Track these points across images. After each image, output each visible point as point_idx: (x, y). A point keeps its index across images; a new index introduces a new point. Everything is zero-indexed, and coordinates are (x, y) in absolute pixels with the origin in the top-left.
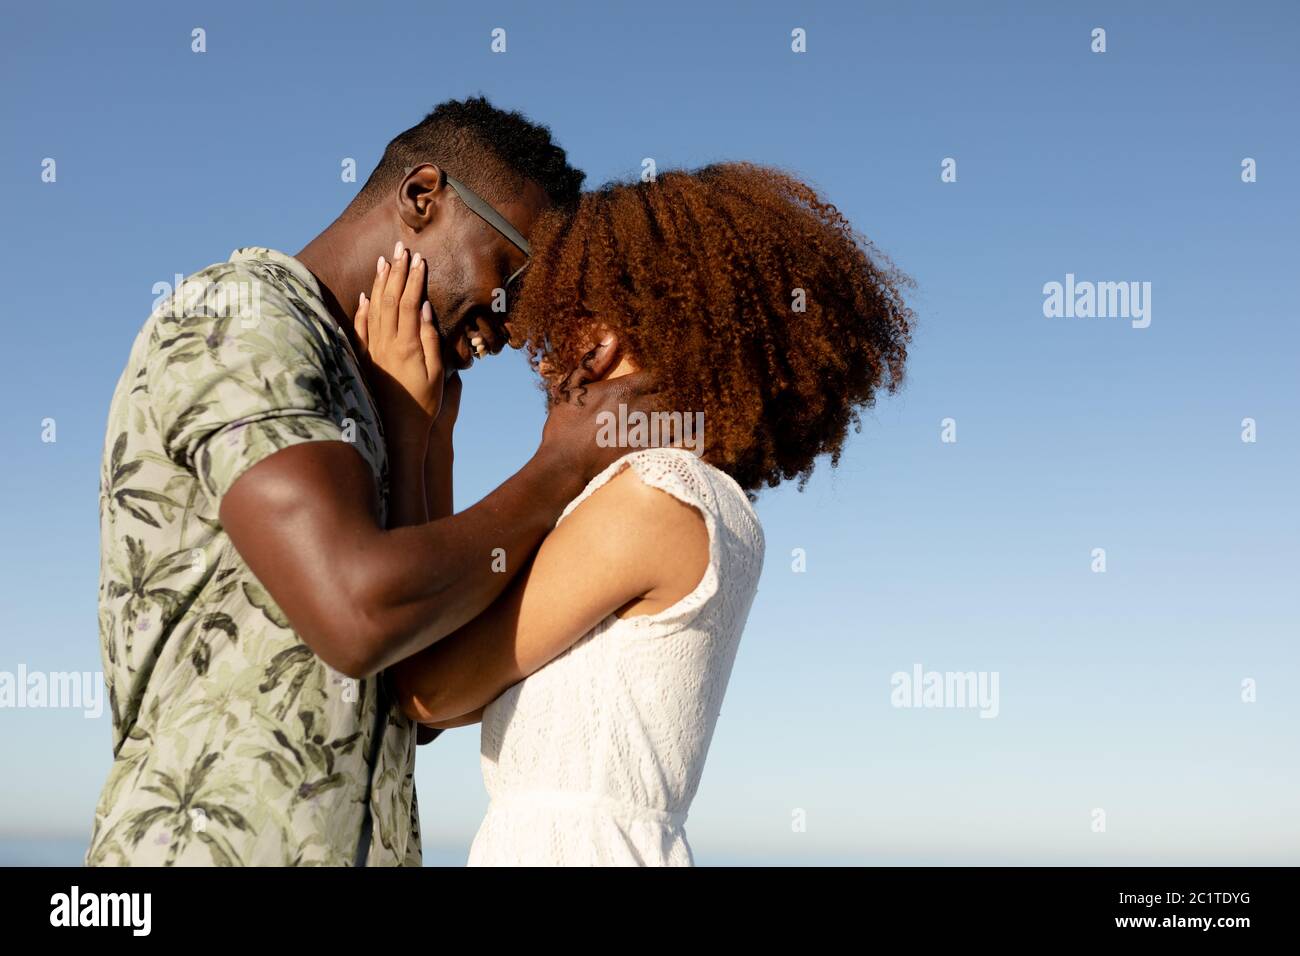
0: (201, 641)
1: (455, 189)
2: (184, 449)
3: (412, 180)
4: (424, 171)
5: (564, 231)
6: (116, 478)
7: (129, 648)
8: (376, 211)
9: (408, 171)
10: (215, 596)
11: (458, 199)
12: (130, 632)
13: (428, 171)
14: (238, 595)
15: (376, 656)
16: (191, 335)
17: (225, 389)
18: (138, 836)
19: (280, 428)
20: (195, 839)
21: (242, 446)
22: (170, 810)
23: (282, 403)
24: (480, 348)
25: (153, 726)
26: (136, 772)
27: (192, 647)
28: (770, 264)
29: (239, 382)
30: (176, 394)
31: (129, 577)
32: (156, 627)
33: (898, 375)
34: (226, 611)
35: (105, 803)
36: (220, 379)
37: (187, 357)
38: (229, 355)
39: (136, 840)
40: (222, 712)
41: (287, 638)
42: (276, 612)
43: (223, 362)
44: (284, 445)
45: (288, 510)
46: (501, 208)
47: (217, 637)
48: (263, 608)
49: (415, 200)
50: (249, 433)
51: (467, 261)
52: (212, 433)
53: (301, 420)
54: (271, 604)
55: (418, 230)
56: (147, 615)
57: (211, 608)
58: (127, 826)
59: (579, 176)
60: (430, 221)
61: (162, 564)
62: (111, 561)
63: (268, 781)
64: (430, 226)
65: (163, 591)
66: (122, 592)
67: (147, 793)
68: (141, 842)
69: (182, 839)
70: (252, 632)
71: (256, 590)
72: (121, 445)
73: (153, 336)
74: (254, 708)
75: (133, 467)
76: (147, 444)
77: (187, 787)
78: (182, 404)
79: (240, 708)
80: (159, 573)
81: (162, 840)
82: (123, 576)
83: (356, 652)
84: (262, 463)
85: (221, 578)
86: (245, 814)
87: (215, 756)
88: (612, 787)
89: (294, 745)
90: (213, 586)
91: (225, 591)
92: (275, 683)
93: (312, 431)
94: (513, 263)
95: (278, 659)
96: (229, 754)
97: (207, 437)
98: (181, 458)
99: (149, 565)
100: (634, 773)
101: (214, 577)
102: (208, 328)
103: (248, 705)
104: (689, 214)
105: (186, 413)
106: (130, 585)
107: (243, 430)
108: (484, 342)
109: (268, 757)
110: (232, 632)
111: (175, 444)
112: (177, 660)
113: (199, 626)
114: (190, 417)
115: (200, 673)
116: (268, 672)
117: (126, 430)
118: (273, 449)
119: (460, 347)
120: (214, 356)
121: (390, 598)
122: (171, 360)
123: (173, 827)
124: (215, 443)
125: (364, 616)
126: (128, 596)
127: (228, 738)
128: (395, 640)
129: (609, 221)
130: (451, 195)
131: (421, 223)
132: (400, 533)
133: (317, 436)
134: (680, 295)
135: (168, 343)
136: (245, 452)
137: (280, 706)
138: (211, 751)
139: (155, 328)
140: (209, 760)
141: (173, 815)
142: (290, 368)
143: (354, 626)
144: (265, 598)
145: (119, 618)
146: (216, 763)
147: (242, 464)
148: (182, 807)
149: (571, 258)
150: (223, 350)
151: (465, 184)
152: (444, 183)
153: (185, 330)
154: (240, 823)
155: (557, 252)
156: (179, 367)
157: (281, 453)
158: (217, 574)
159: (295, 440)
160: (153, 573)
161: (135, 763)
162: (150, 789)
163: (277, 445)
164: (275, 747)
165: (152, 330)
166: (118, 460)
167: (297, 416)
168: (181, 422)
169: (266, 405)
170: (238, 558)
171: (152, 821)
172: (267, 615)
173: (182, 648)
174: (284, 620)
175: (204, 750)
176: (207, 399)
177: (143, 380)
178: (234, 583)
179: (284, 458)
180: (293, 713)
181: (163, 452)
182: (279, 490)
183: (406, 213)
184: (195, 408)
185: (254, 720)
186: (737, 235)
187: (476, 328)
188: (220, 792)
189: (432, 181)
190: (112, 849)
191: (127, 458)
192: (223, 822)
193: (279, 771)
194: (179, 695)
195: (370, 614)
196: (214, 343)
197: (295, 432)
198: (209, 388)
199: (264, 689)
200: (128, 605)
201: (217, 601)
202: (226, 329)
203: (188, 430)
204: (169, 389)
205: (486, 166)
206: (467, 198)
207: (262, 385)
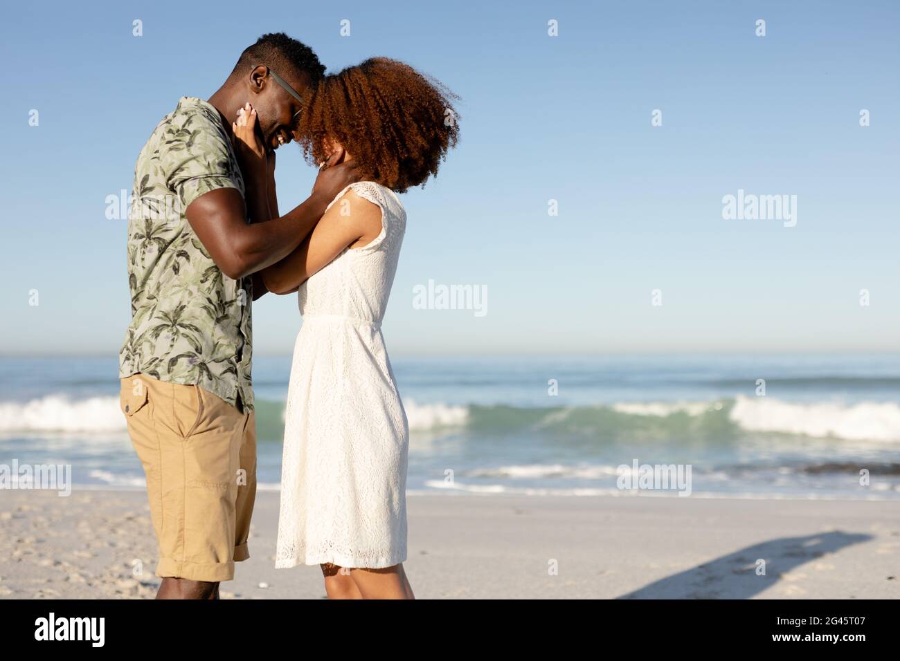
0: (176, 261)
1: (272, 75)
2: (173, 184)
3: (255, 72)
4: (260, 68)
5: (314, 99)
6: (142, 193)
7: (143, 259)
8: (240, 84)
9: (253, 67)
10: (181, 244)
11: (274, 80)
12: (144, 253)
13: (261, 68)
14: (190, 244)
15: (242, 272)
16: (180, 141)
17: (192, 163)
18: (157, 336)
19: (212, 182)
20: (180, 336)
21: (197, 188)
22: (168, 326)
23: (213, 171)
24: (282, 141)
25: (157, 294)
26: (150, 312)
27: (172, 263)
28: (395, 110)
29: (198, 161)
30: (173, 163)
31: (145, 232)
32: (155, 253)
33: (455, 140)
34: (185, 250)
35: (135, 324)
36: (191, 159)
37: (177, 149)
38: (195, 150)
39: (156, 337)
40: (187, 290)
41: (209, 263)
42: (206, 252)
43: (192, 153)
44: (213, 189)
45: (212, 214)
46: (291, 84)
47: (182, 260)
48: (200, 249)
49: (256, 80)
50: (200, 182)
51: (277, 106)
52: (185, 180)
53: (219, 178)
54: (203, 248)
55: (257, 93)
56: (151, 247)
57: (179, 248)
58: (151, 332)
59: (323, 68)
60: (262, 89)
61: (159, 228)
62: (137, 225)
63: (206, 317)
64: (262, 92)
65: (158, 238)
66: (142, 237)
67: (157, 319)
68: (158, 338)
69: (176, 337)
70: (196, 258)
71: (197, 242)
72: (145, 179)
73: (162, 138)
74: (198, 289)
75: (151, 189)
76: (158, 180)
77: (174, 317)
78: (175, 167)
79: (194, 288)
80: (158, 231)
81: (167, 337)
82: (142, 231)
83: (235, 271)
84: (204, 195)
85: (183, 237)
86: (198, 326)
87: (185, 306)
88: (351, 313)
89: (214, 303)
90: (179, 240)
91: (184, 242)
92: (207, 280)
93: (224, 184)
94: (297, 108)
95: (207, 270)
96: (190, 305)
97: (183, 181)
98: (172, 189)
99: (154, 228)
100: (359, 307)
101: (180, 236)
102: (187, 138)
103: (196, 287)
104: (361, 91)
105: (176, 171)
106: (145, 235)
107: (197, 181)
108: (284, 139)
109: (205, 307)
110: (188, 258)
111: (170, 182)
112: (165, 268)
113: (175, 255)
114: (177, 172)
115: (176, 273)
116: (204, 275)
117: (148, 173)
118: (209, 190)
119: (274, 141)
120: (189, 150)
121: (248, 251)
122: (171, 149)
123: (171, 333)
124: (186, 185)
125: (238, 258)
126: (144, 239)
127: (189, 299)
128: (250, 266)
129: (330, 97)
130: (271, 78)
131: (259, 89)
132: (255, 225)
133: (225, 186)
134: (360, 128)
135: (169, 142)
136: (198, 190)
137: (209, 288)
138: (183, 304)
139: (163, 134)
140: (182, 308)
141: (170, 328)
142: (218, 158)
143: (235, 261)
144: (201, 245)
145: (139, 248)
146: (185, 309)
147: (196, 194)
148: (173, 325)
149: (317, 111)
150: (192, 148)
151: (277, 74)
152: (268, 73)
153: (178, 138)
154: (197, 329)
155: (312, 108)
156: (173, 152)
157: (212, 191)
158: (181, 235)
159: (217, 187)
160: (155, 231)
161: (150, 308)
162: (158, 318)
163: (210, 188)
164: (207, 304)
165: (161, 135)
166: (144, 185)
167: (218, 177)
168: (173, 174)
169: (207, 172)
170: (191, 228)
171: (161, 330)
172: (202, 252)
173: (167, 263)
174: (209, 255)
175: (180, 304)
176: (184, 166)
177: (157, 155)
178: (188, 239)
179: (212, 194)
180: (214, 292)
181: (165, 185)
182: (209, 206)
183: (252, 86)
184: (180, 169)
185: (199, 294)
186: (381, 98)
187: (280, 133)
188: (188, 320)
189: (263, 72)
190: (145, 341)
191: (148, 185)
192: (191, 329)
193: (209, 312)
194: (168, 282)
195: (240, 256)
196: (189, 145)
197: (217, 184)
198: (185, 162)
199: (202, 282)
200: (144, 243)
201: (181, 246)
202: (194, 139)
203: (176, 177)
204: (170, 160)
205: (285, 65)
206: (277, 80)
207: (207, 164)
